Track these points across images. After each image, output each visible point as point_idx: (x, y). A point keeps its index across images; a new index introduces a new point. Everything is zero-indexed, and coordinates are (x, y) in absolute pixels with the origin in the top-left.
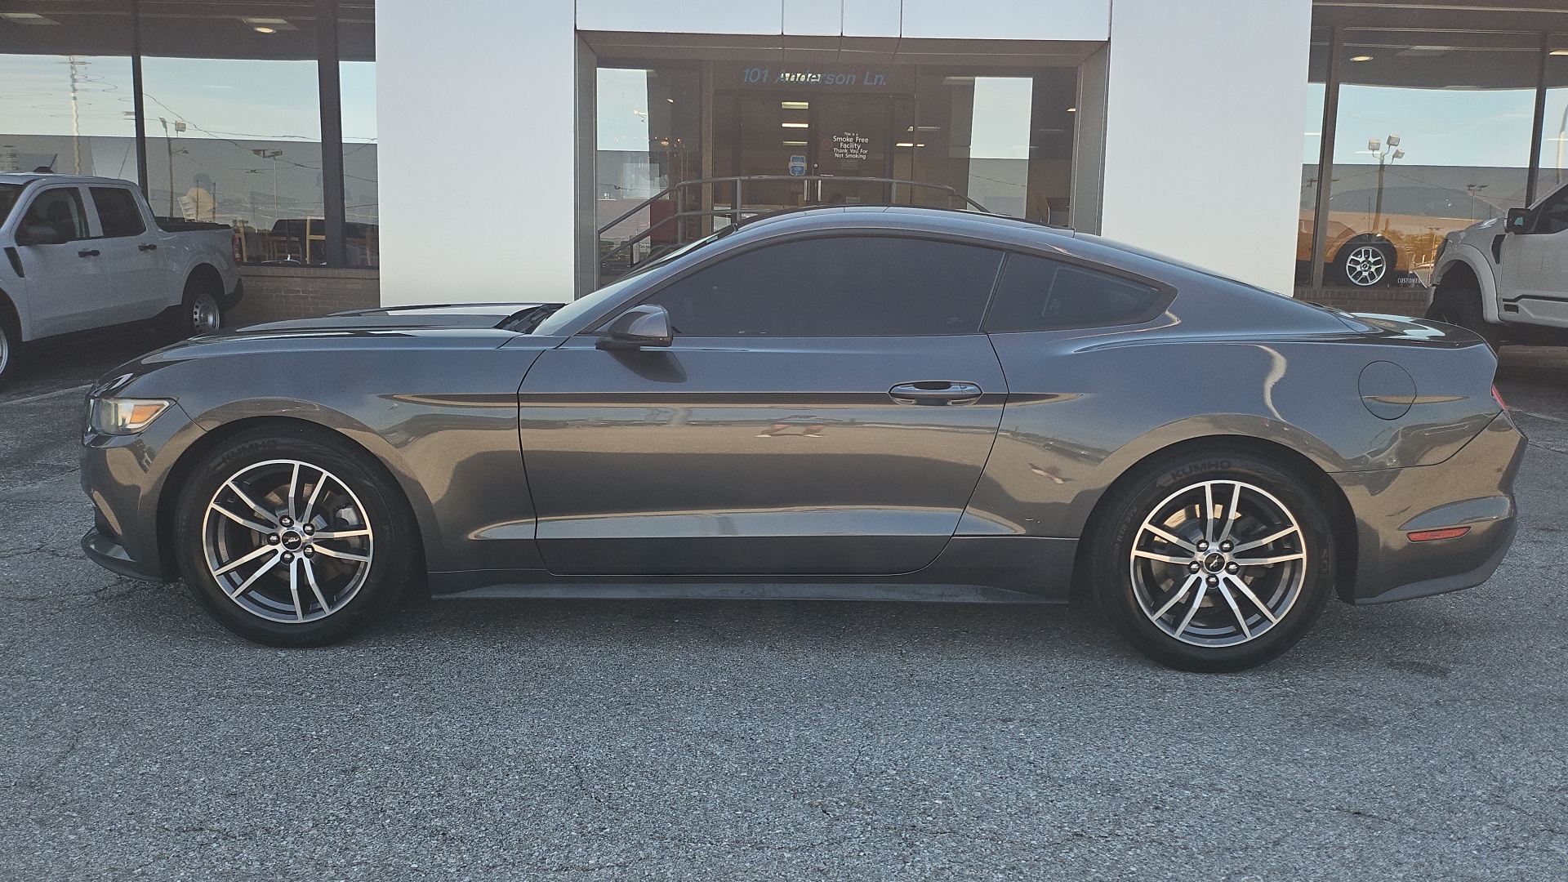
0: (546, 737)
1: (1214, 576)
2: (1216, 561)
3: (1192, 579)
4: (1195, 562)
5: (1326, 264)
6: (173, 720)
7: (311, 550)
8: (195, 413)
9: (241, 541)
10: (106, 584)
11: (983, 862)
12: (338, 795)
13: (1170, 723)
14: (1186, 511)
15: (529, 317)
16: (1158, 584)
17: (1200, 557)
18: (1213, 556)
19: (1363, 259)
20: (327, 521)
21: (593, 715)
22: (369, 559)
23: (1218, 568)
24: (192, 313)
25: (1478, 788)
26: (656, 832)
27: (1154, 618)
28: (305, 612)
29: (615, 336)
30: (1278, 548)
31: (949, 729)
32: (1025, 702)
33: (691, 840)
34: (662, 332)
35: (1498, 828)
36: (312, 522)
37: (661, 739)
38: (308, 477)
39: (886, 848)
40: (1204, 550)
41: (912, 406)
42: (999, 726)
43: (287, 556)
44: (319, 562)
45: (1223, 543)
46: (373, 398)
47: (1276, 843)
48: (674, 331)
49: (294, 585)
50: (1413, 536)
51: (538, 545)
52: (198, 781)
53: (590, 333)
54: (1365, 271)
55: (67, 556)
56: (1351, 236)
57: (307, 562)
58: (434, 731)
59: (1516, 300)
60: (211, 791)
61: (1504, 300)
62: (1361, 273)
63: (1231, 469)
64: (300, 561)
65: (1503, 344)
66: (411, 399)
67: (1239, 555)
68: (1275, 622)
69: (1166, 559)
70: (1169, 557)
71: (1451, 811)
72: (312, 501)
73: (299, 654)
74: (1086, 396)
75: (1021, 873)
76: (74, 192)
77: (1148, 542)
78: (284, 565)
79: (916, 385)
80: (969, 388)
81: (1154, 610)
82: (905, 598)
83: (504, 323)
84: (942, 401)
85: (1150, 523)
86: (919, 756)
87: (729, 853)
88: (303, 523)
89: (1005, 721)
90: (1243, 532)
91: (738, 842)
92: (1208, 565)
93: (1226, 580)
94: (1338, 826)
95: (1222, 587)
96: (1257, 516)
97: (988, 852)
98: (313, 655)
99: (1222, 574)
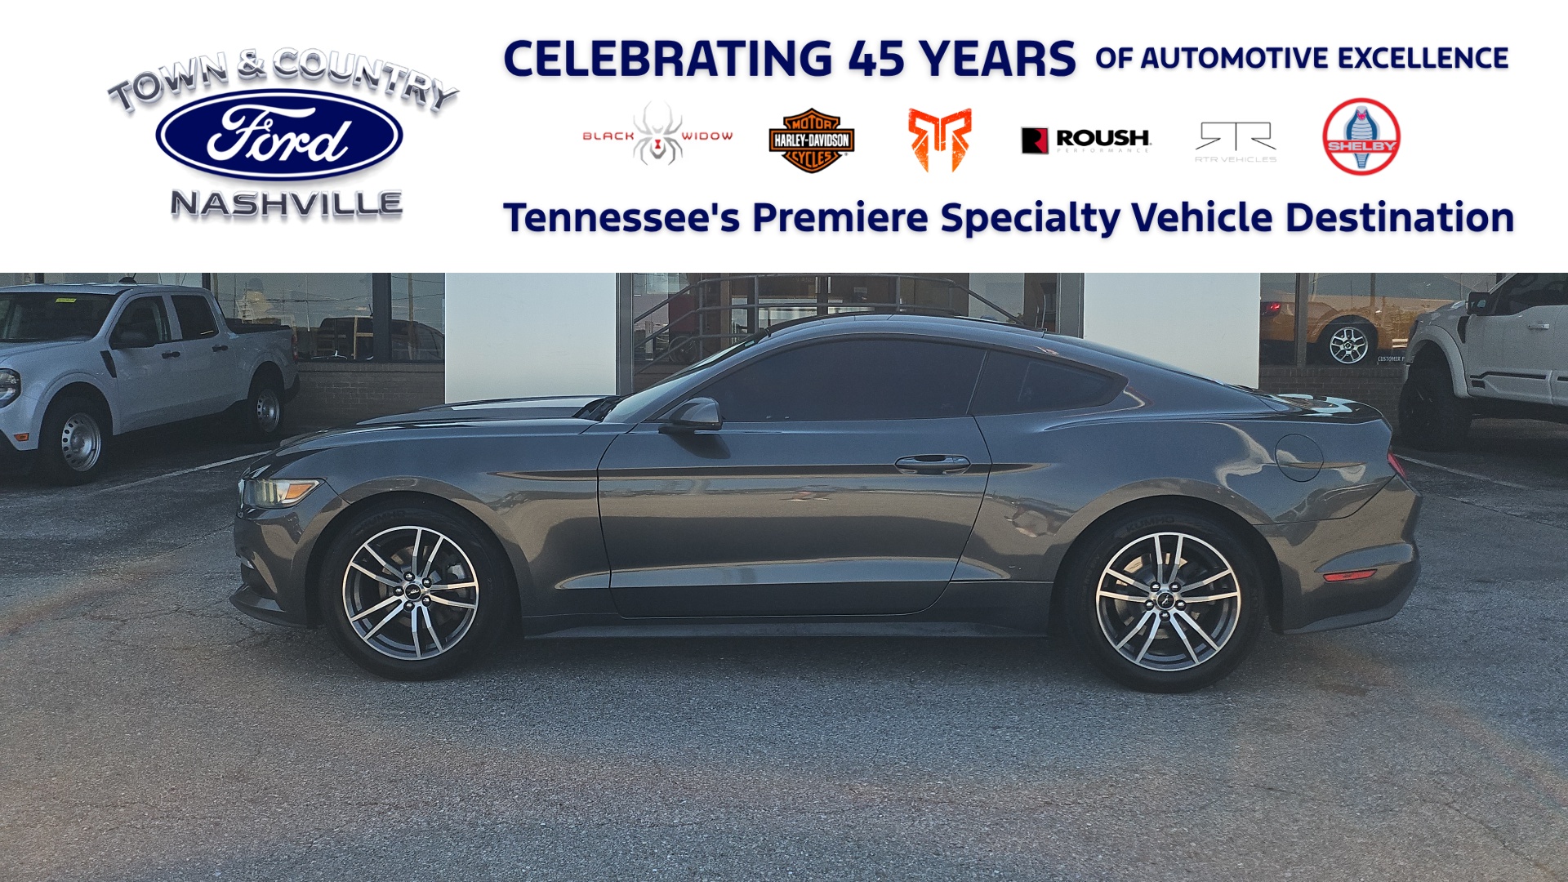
0: (628, 741)
1: (1166, 612)
2: (1166, 599)
3: (1148, 614)
4: (1150, 601)
5: (1309, 344)
6: (331, 733)
7: (428, 600)
8: (341, 490)
9: (371, 593)
10: (243, 636)
11: (974, 820)
12: (475, 780)
13: (1129, 729)
14: (1143, 559)
15: (598, 408)
16: (1120, 620)
17: (1153, 596)
18: (1164, 596)
19: (1346, 339)
20: (441, 575)
21: (662, 726)
22: (475, 607)
23: (1169, 605)
24: (256, 407)
25: (1371, 772)
26: (722, 803)
27: (1117, 648)
28: (423, 651)
29: (675, 423)
30: (1219, 587)
31: (949, 734)
32: (1011, 715)
33: (749, 808)
34: (714, 419)
35: (1381, 798)
36: (430, 577)
37: (719, 741)
38: (429, 541)
39: (898, 812)
40: (1157, 590)
41: (915, 476)
42: (990, 731)
43: (409, 605)
44: (435, 609)
45: (1172, 585)
46: (483, 475)
47: (1202, 808)
48: (723, 419)
49: (414, 629)
50: (1330, 578)
51: (612, 595)
52: (365, 774)
53: (654, 421)
54: (1349, 350)
55: (203, 615)
56: (1334, 317)
57: (425, 610)
58: (539, 737)
59: (1483, 376)
60: (376, 779)
61: (1472, 377)
62: (1344, 352)
63: (1175, 523)
64: (419, 609)
65: (1476, 417)
66: (513, 475)
67: (1186, 595)
68: (1218, 649)
69: (1126, 598)
70: (1127, 597)
71: (1345, 788)
72: (431, 559)
73: (418, 685)
74: (1054, 465)
75: (1002, 827)
76: (158, 300)
77: (1111, 586)
78: (407, 612)
79: (917, 458)
80: (960, 460)
81: (1117, 641)
82: (912, 633)
83: (579, 413)
84: (938, 471)
85: (1111, 568)
86: (925, 752)
87: (779, 816)
88: (423, 578)
89: (994, 728)
90: (1188, 575)
91: (785, 809)
92: (1160, 603)
93: (1176, 615)
94: (1253, 797)
95: (1173, 621)
96: (1200, 563)
97: (978, 814)
98: (429, 687)
99: (1173, 610)
